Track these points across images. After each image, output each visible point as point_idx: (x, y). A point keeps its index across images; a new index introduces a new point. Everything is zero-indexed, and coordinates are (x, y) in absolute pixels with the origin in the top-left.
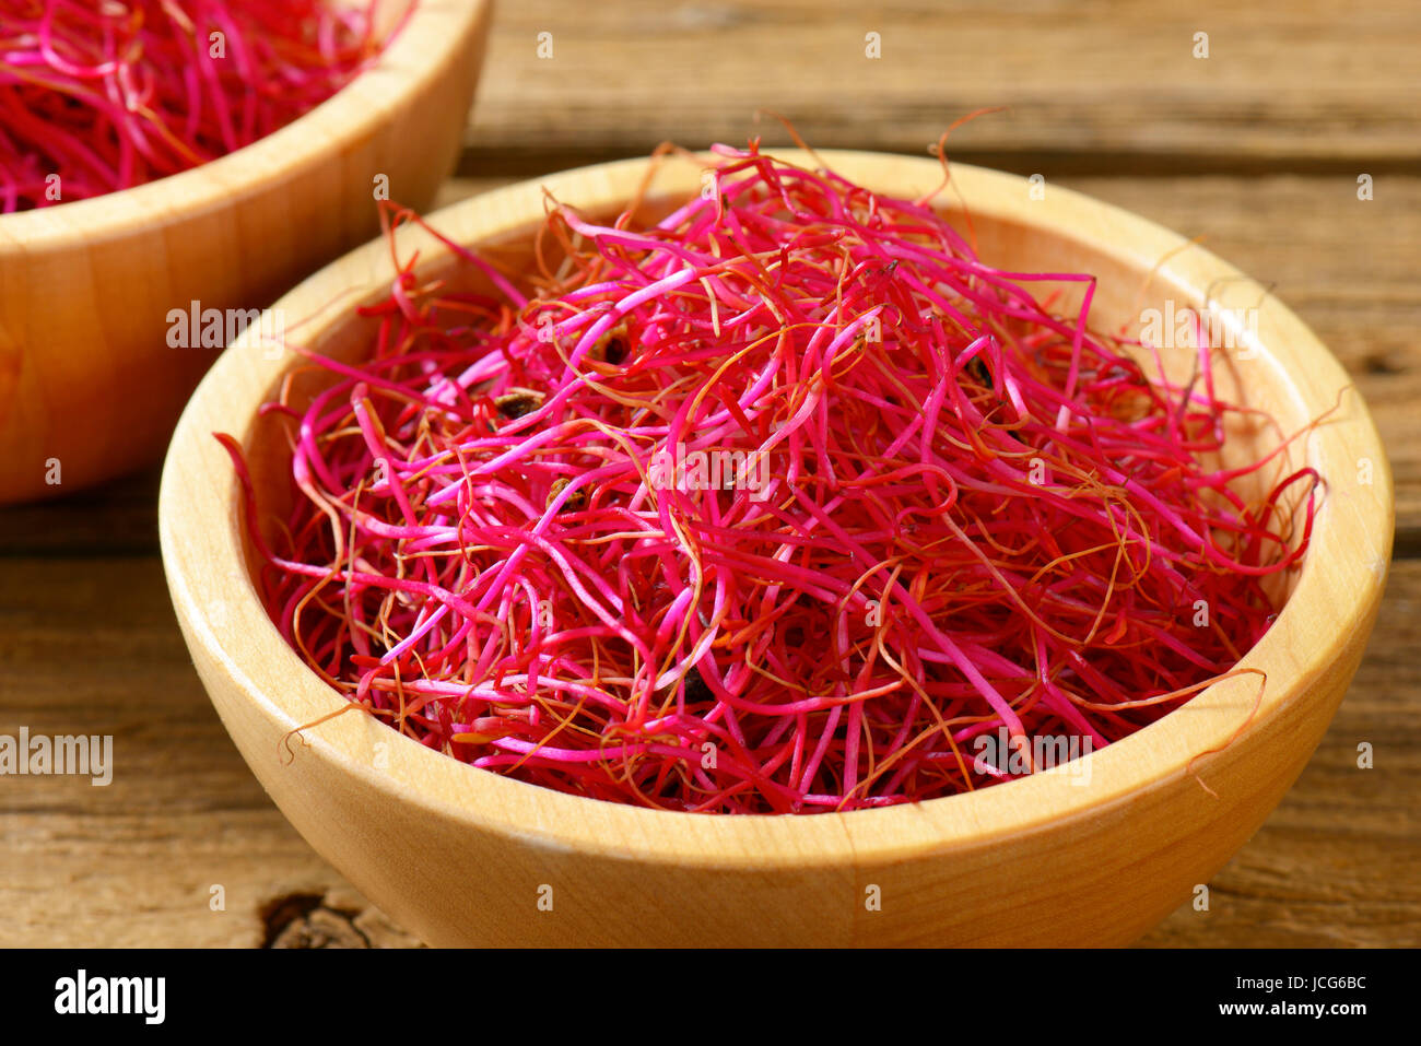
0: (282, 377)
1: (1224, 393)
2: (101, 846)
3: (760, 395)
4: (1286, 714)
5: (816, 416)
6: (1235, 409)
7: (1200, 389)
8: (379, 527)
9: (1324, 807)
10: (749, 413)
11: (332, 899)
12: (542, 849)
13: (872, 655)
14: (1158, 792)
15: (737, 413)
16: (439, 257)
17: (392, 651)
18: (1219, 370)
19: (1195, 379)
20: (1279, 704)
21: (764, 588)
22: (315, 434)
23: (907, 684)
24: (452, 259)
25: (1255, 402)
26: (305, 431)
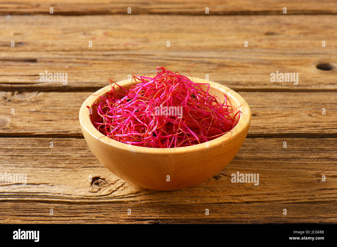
0: (95, 101)
1: (229, 104)
2: (68, 172)
3: (163, 96)
4: (235, 138)
5: (170, 98)
6: (230, 106)
7: (225, 104)
8: (110, 117)
9: (244, 167)
10: (161, 99)
11: (101, 177)
12: (133, 152)
13: (178, 130)
14: (217, 146)
15: (160, 98)
16: (117, 88)
17: (112, 132)
18: (228, 101)
19: (224, 103)
20: (234, 136)
21: (164, 121)
22: (101, 108)
23: (183, 132)
24: (119, 88)
25: (232, 105)
26: (99, 107)
